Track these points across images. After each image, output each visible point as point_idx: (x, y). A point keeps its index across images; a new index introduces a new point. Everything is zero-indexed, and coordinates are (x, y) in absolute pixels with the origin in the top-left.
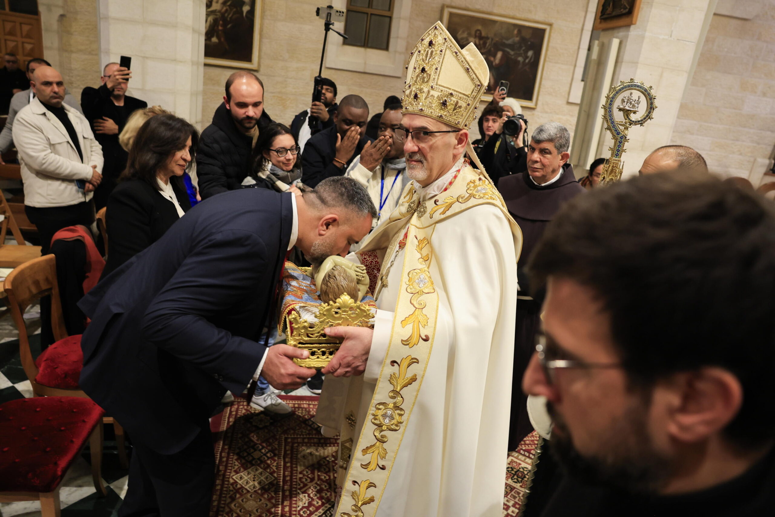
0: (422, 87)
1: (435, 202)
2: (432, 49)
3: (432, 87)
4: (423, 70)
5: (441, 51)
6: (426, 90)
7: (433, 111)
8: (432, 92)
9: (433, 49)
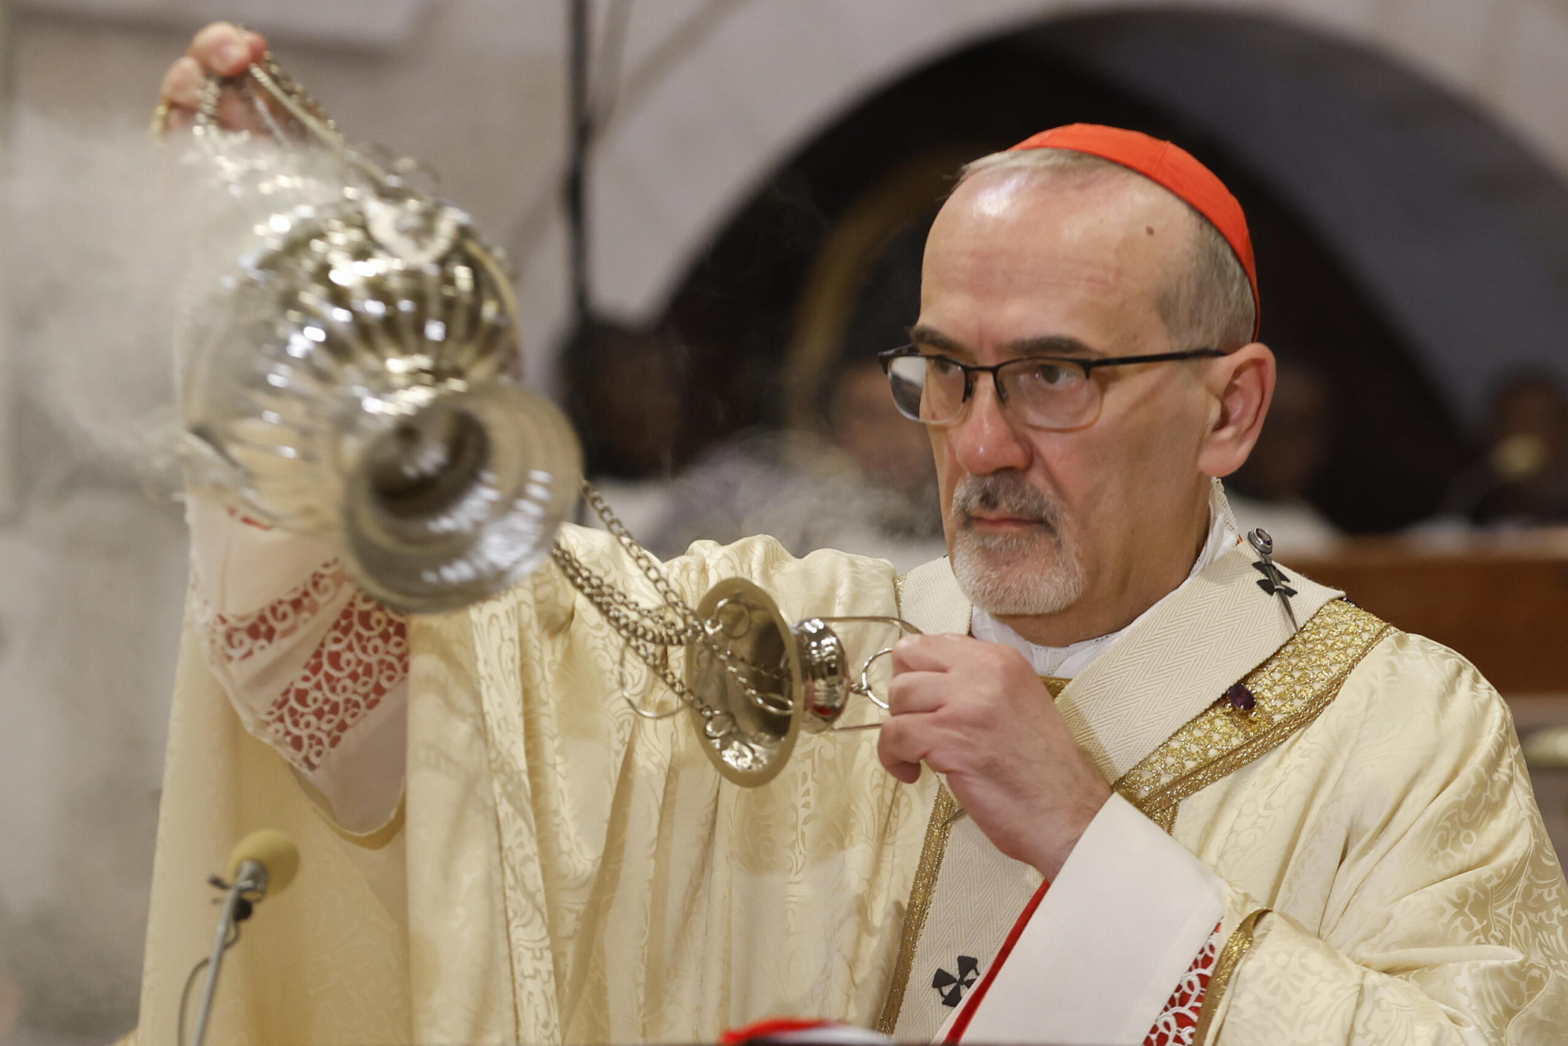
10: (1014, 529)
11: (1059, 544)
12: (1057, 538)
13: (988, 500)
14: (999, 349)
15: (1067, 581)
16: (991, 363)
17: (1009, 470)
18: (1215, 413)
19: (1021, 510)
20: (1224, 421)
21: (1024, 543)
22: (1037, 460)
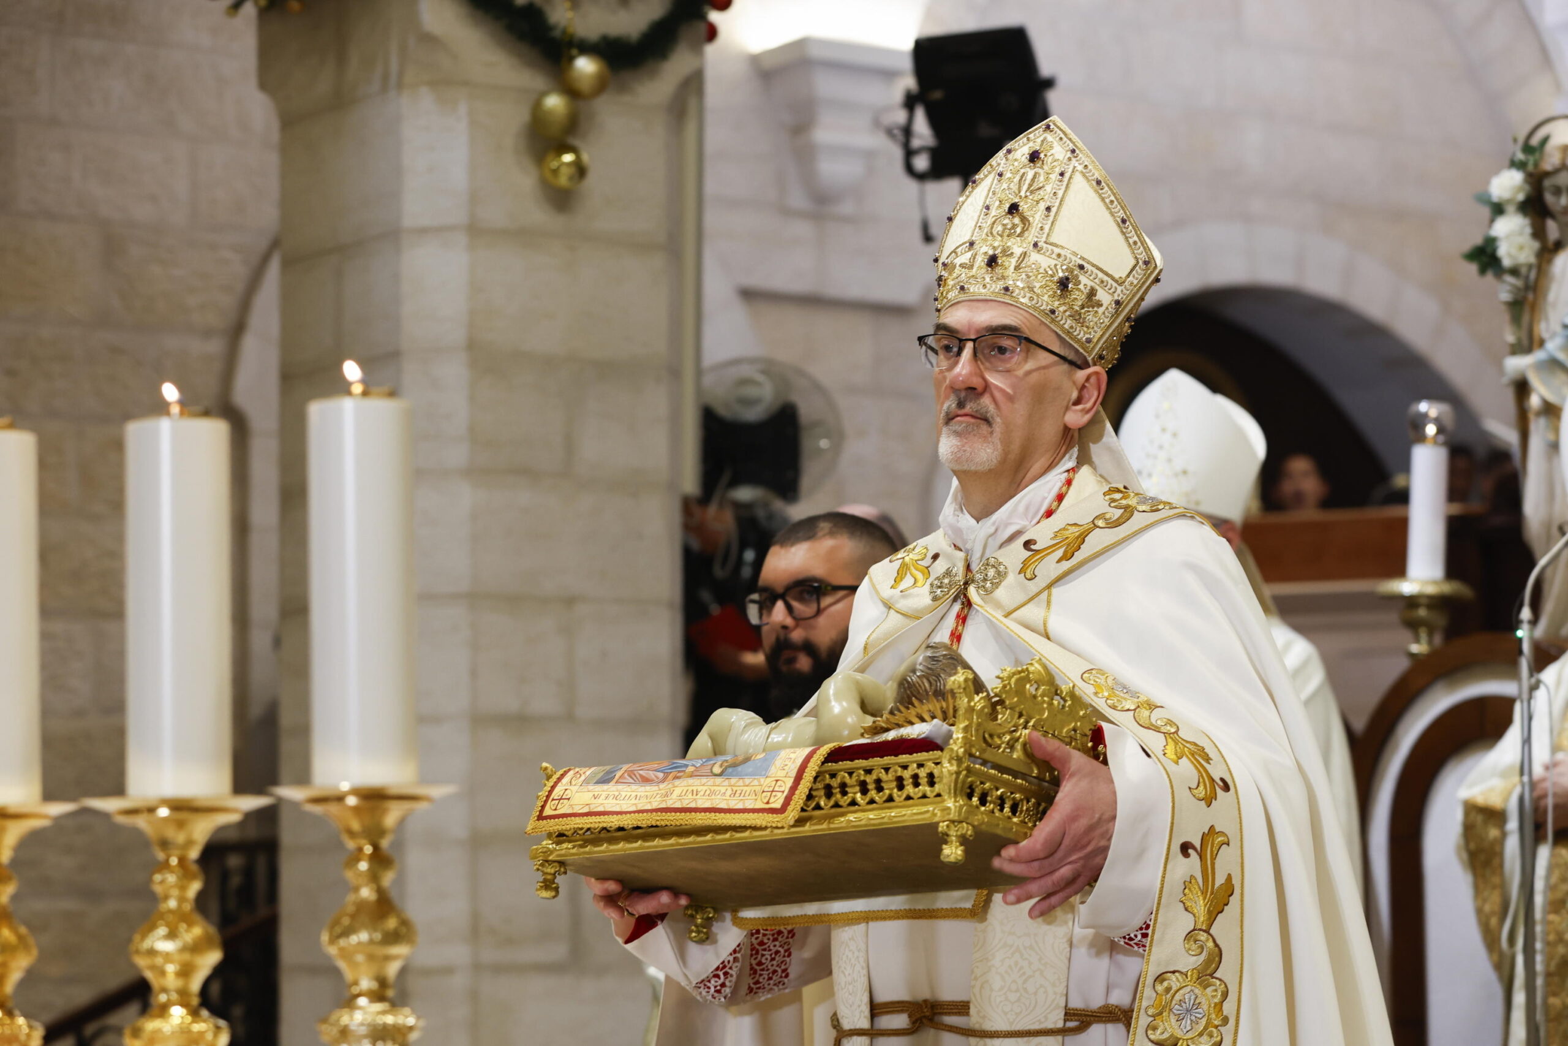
0: (1009, 244)
1: (1027, 545)
2: (1035, 170)
3: (1035, 245)
4: (1014, 209)
5: (1062, 174)
6: (1017, 251)
7: (1035, 297)
8: (1034, 257)
9: (1040, 171)
10: (972, 420)
11: (992, 433)
12: (992, 429)
13: (961, 405)
14: (978, 331)
15: (993, 452)
16: (973, 337)
17: (973, 389)
18: (1075, 395)
19: (976, 411)
20: (1078, 402)
21: (975, 428)
22: (988, 390)
